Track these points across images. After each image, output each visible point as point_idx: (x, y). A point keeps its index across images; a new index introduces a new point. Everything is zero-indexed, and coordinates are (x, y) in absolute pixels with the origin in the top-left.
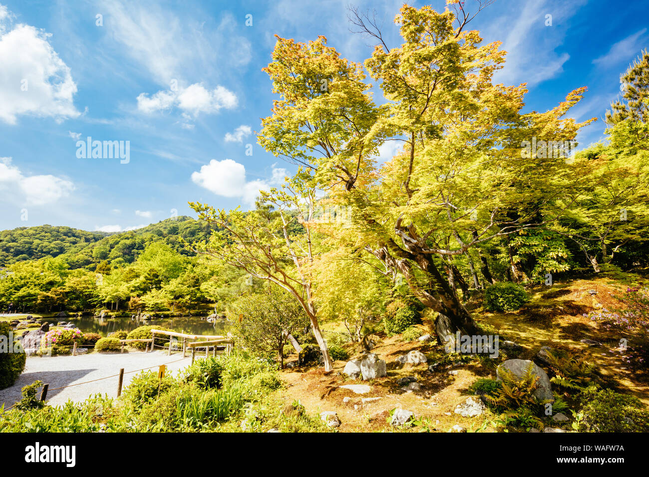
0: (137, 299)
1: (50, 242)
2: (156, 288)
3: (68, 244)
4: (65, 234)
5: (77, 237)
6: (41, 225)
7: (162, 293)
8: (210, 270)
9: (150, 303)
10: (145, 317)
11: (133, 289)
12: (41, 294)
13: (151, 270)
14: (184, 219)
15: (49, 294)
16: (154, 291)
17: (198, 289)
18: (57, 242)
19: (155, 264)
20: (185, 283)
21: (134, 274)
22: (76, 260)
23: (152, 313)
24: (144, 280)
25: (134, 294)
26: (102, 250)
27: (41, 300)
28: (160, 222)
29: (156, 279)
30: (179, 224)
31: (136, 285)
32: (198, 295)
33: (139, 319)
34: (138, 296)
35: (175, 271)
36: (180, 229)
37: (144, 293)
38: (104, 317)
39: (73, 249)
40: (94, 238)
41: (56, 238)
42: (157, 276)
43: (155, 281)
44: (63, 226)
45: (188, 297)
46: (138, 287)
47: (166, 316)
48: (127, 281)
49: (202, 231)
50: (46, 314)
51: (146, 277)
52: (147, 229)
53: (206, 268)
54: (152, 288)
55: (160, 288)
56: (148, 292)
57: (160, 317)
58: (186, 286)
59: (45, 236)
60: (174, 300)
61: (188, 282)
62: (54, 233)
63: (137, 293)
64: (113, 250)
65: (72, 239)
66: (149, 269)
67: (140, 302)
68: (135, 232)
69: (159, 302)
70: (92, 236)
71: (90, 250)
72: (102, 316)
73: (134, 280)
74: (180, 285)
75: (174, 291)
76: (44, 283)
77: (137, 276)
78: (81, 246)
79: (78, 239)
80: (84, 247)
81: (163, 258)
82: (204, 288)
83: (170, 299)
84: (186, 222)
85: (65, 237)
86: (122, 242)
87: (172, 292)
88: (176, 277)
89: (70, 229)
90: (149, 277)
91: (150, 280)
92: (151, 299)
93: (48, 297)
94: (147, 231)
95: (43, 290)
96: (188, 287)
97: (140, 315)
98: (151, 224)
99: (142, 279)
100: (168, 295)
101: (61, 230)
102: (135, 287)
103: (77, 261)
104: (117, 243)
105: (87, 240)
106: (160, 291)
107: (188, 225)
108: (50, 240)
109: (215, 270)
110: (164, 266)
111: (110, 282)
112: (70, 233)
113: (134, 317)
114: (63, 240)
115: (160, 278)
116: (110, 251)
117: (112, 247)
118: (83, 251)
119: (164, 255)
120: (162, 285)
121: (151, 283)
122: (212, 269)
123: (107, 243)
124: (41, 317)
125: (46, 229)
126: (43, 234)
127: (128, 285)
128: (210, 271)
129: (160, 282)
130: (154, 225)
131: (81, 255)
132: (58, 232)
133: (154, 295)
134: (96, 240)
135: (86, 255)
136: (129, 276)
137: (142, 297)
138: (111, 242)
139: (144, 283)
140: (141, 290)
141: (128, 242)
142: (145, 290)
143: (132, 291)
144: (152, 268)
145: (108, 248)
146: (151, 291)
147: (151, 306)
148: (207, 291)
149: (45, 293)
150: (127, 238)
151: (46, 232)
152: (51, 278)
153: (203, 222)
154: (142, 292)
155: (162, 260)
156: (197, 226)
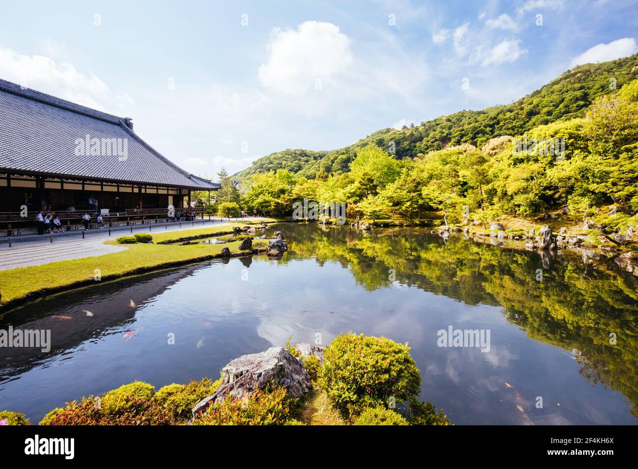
0: (353, 206)
1: (292, 162)
2: (372, 193)
3: (303, 163)
4: (300, 155)
5: (308, 156)
6: (284, 149)
7: (379, 200)
8: (428, 173)
9: (367, 210)
10: (364, 227)
11: (349, 195)
12: (273, 201)
13: (365, 174)
14: (388, 131)
15: (279, 201)
16: (370, 197)
17: (420, 195)
18: (296, 161)
19: (368, 168)
20: (404, 187)
21: (348, 180)
22: (309, 174)
23: (372, 221)
24: (359, 185)
25: (351, 200)
26: (326, 165)
27: (274, 206)
28: (368, 137)
29: (371, 185)
30: (384, 136)
31: (352, 191)
32: (421, 202)
33: (358, 228)
34: (355, 202)
35: (391, 174)
36: (386, 140)
37: (360, 199)
38: (325, 224)
39: (307, 166)
40: (320, 156)
41: (295, 158)
42: (372, 181)
43: (370, 187)
44: (298, 148)
45: (409, 203)
46: (354, 193)
47: (386, 225)
48: (343, 188)
49: (406, 140)
50: (280, 218)
51: (360, 182)
52: (358, 144)
53: (423, 171)
54: (368, 194)
55: (376, 194)
56: (365, 199)
57: (379, 226)
58: (405, 192)
59: (288, 158)
60: (393, 208)
61: (407, 186)
62: (293, 155)
63: (354, 199)
64: (334, 164)
65: (305, 158)
66: (363, 174)
67: (357, 209)
68: (349, 148)
69: (377, 209)
70: (318, 155)
71: (318, 166)
72: (324, 223)
73: (349, 185)
74: (398, 191)
75: (392, 197)
76: (276, 190)
77: (352, 182)
78: (312, 163)
79: (309, 158)
80: (314, 164)
81: (376, 160)
82: (426, 193)
83: (388, 206)
84: (390, 133)
85: (300, 157)
86: (340, 157)
87: (390, 198)
88: (393, 181)
89: (302, 151)
90: (363, 182)
91: (365, 185)
92: (368, 206)
93: (279, 203)
94: (358, 146)
95: (276, 197)
96: (407, 192)
97: (358, 222)
98: (360, 140)
99: (357, 184)
100: (387, 201)
101: (298, 152)
102: (351, 193)
103: (311, 175)
104: (336, 158)
105: (315, 158)
106: (377, 197)
107: (393, 136)
108: (292, 161)
109: (434, 173)
110: (377, 170)
111: (327, 188)
112: (303, 154)
113: (353, 225)
114: (300, 160)
115: (375, 183)
116: (332, 166)
117: (333, 162)
118: (313, 167)
119: (377, 157)
120: (378, 191)
121: (367, 189)
122: (430, 172)
123: (329, 159)
124: (276, 221)
125: (287, 153)
126: (287, 156)
127: (344, 191)
128: (428, 175)
129: (375, 186)
130: (363, 141)
131: (313, 170)
132: (296, 154)
133: (370, 201)
134: (321, 157)
135: (316, 170)
136: (344, 181)
137: (358, 204)
138: (332, 158)
139: (359, 188)
140: (358, 196)
141: (344, 157)
142: (361, 196)
143: (349, 198)
144: (366, 172)
145: (330, 163)
146: (367, 197)
147: (369, 214)
148: (429, 197)
149: (276, 200)
150: (343, 154)
151: (288, 155)
152: (281, 187)
153: (406, 132)
154: (358, 198)
155: (374, 163)
156: (401, 135)
